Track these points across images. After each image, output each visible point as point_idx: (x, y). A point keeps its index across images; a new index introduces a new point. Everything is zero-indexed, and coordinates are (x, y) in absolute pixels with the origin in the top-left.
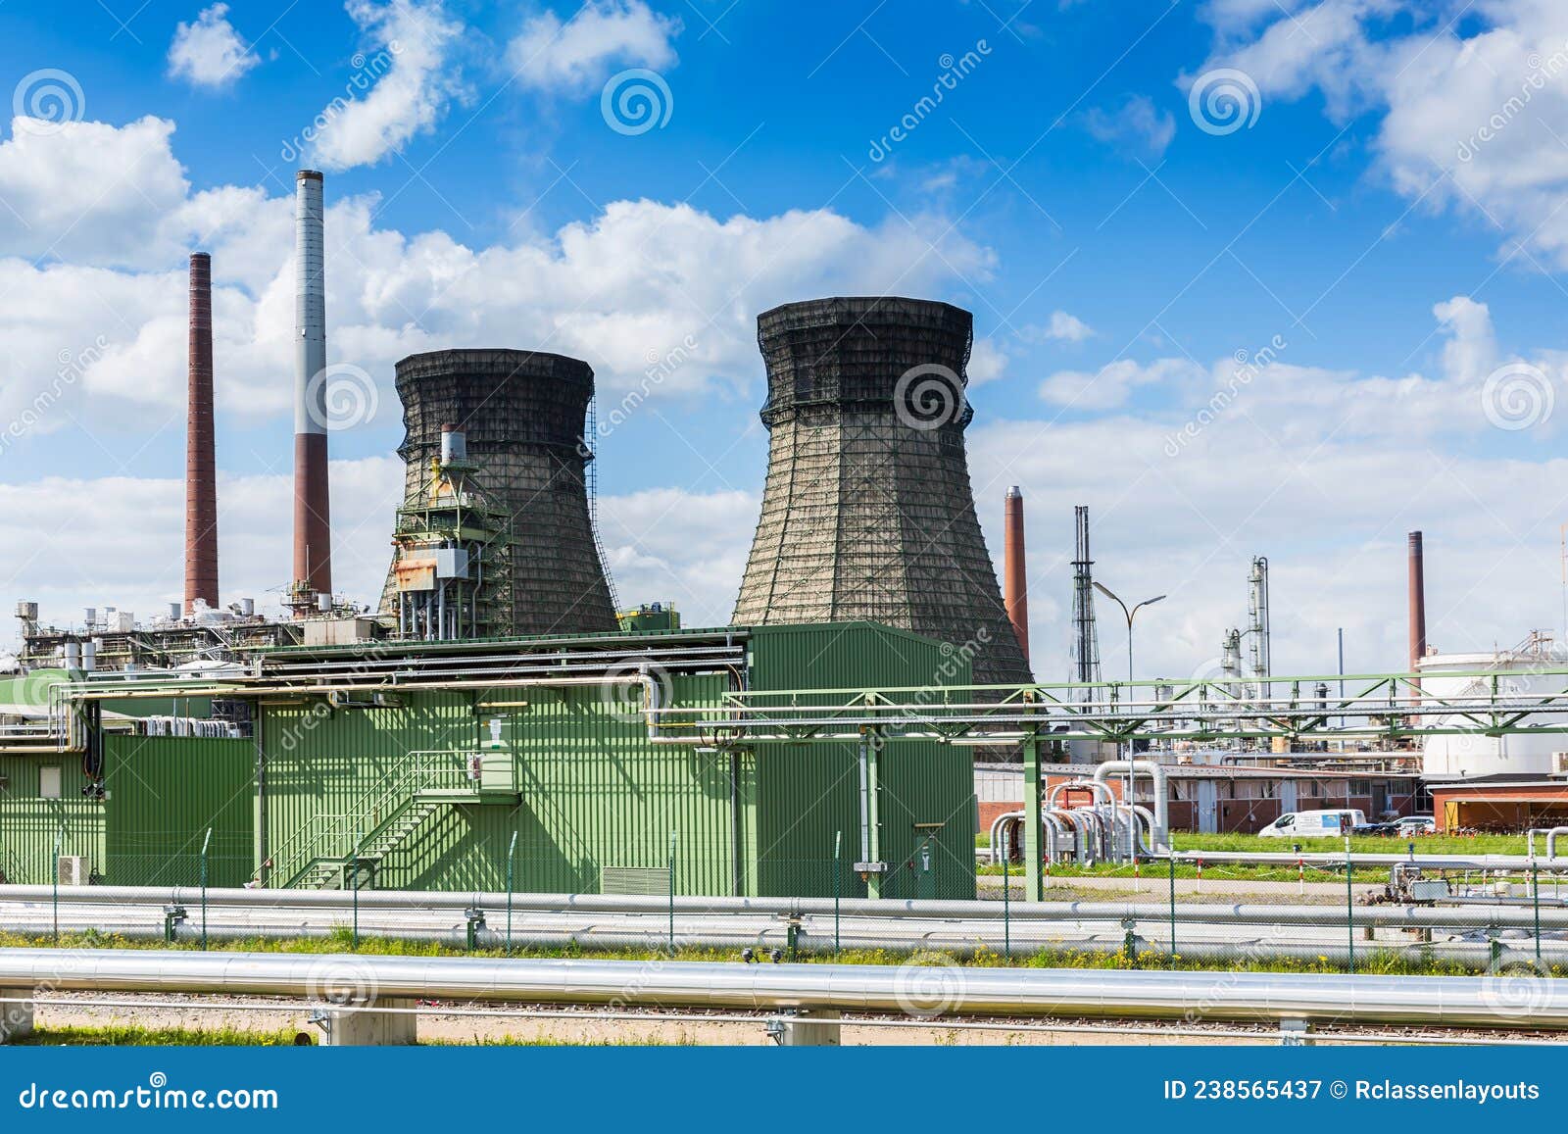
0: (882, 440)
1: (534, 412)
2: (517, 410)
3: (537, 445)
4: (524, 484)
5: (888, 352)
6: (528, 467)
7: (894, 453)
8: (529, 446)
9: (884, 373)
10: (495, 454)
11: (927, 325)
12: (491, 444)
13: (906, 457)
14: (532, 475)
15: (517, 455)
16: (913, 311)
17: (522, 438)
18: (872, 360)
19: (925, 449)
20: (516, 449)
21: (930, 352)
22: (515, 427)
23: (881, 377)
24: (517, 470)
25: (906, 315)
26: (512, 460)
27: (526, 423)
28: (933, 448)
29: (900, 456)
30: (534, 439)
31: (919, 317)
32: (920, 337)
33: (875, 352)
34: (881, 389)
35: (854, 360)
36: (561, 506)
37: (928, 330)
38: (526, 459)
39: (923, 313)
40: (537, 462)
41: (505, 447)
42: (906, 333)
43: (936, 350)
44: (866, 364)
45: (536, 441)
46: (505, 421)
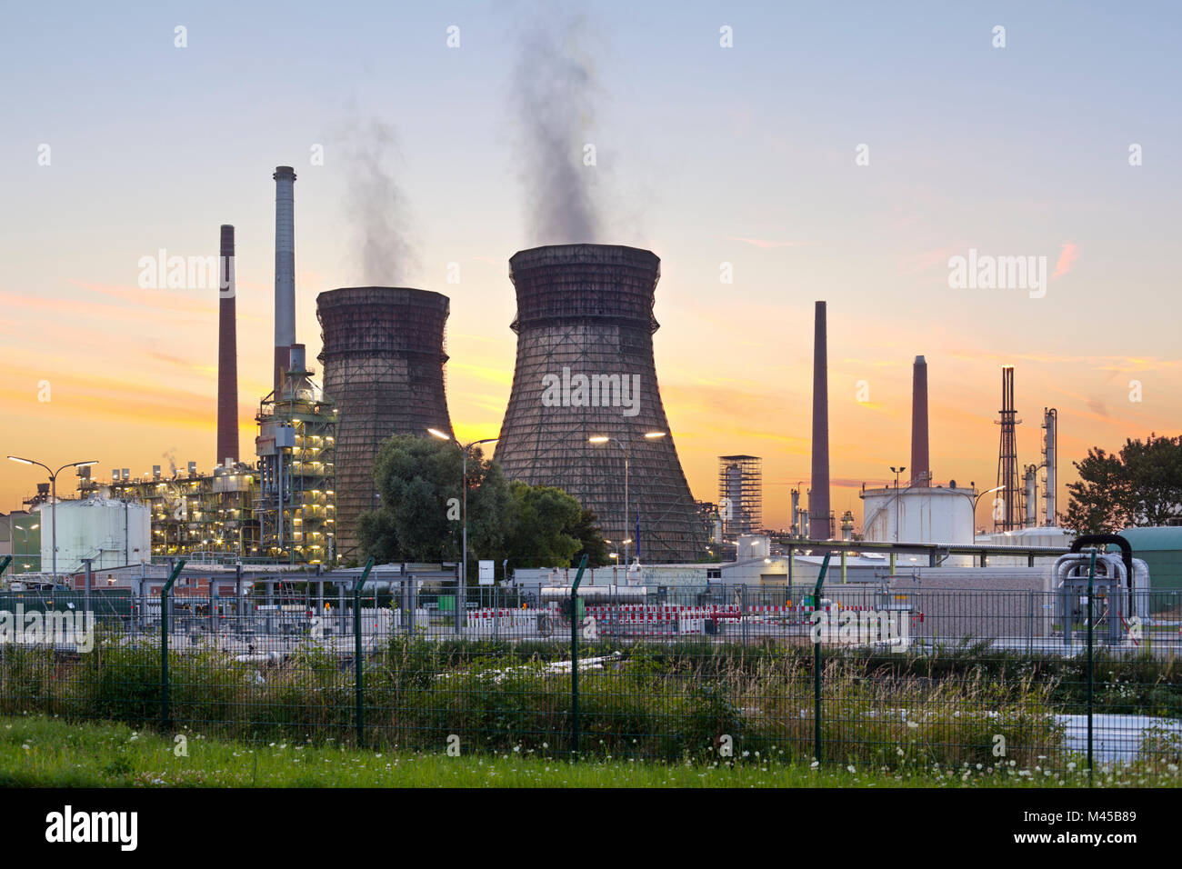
0: (576, 344)
1: (396, 329)
2: (385, 329)
3: (398, 351)
4: (388, 379)
5: (581, 283)
6: (392, 367)
7: (584, 353)
8: (393, 353)
9: (579, 297)
10: (369, 359)
11: (610, 262)
12: (366, 352)
13: (593, 356)
14: (394, 373)
15: (384, 359)
16: (599, 253)
17: (387, 347)
18: (571, 289)
19: (609, 350)
20: (383, 355)
21: (614, 281)
22: (383, 340)
23: (577, 300)
24: (383, 370)
25: (593, 256)
26: (380, 362)
27: (391, 337)
28: (615, 349)
29: (589, 355)
30: (396, 348)
31: (604, 257)
32: (606, 271)
33: (573, 283)
34: (576, 309)
35: (559, 289)
36: (415, 393)
37: (611, 266)
38: (390, 362)
39: (606, 254)
40: (398, 364)
41: (375, 353)
42: (594, 269)
43: (618, 279)
44: (568, 292)
45: (398, 349)
46: (376, 336)
